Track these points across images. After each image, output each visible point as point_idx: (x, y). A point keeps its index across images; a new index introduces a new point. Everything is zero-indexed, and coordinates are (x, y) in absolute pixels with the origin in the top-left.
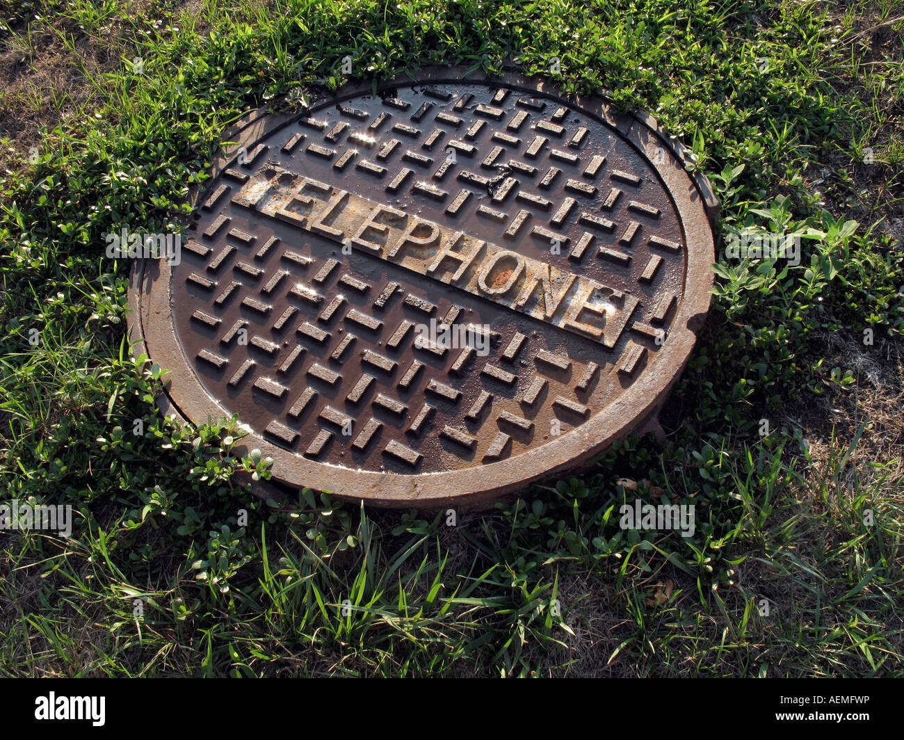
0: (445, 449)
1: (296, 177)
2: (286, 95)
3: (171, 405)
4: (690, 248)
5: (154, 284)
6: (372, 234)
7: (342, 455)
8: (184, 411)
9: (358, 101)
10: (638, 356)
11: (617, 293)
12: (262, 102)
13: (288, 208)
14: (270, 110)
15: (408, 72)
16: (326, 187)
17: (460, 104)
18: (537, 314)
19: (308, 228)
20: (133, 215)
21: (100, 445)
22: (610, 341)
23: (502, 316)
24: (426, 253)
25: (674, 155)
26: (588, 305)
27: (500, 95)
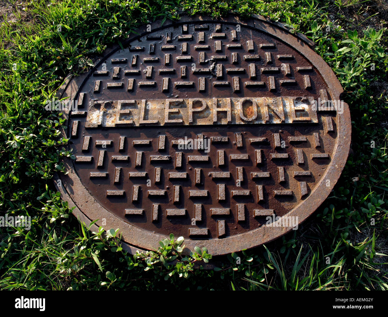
0: (281, 201)
1: (112, 102)
2: (78, 64)
3: (131, 247)
4: (316, 66)
5: (73, 187)
6: (172, 115)
7: (236, 228)
8: (140, 246)
9: (116, 54)
10: (331, 122)
11: (304, 98)
12: (68, 72)
13: (120, 120)
14: (75, 74)
15: (133, 32)
16: (133, 101)
17: (169, 39)
18: (276, 121)
19: (137, 125)
20: (38, 156)
21: (104, 287)
22: (315, 120)
23: (261, 129)
24: (205, 114)
25: (281, 29)
26: (296, 108)
27: (185, 28)
